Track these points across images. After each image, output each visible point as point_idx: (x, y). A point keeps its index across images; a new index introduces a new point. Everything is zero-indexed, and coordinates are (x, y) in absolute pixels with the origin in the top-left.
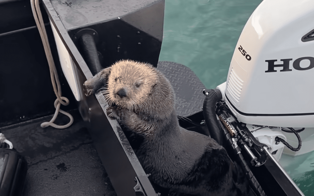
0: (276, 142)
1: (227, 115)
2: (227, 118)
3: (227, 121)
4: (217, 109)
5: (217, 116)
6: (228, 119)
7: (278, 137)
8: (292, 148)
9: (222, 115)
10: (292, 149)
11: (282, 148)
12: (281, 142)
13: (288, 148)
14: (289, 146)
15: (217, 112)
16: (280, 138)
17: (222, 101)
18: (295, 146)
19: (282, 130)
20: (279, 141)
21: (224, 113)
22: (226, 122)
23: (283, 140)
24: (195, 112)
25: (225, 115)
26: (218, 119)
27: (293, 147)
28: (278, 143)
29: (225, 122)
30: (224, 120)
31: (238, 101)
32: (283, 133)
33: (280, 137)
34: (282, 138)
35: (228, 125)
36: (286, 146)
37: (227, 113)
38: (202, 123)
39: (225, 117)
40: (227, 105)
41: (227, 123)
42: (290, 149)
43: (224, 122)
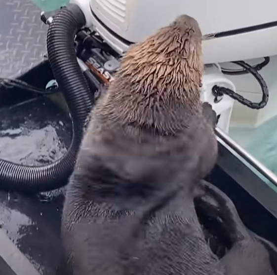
0: (214, 97)
1: (103, 58)
2: (104, 63)
3: (105, 70)
4: (79, 47)
5: (79, 61)
6: (106, 66)
7: (218, 85)
8: (252, 104)
9: (91, 59)
10: (252, 106)
11: (229, 109)
12: (225, 96)
13: (240, 104)
14: (245, 101)
15: (79, 55)
16: (223, 88)
17: (87, 29)
18: (257, 98)
19: (223, 72)
20: (221, 95)
21: (95, 54)
22: (104, 73)
23: (228, 89)
24: (30, 67)
25: (98, 57)
26: (84, 67)
27: (253, 102)
28: (219, 98)
29: (102, 72)
30: (99, 70)
31: (122, 20)
32: (227, 78)
33: (221, 86)
34: (226, 87)
35: (108, 77)
36: (237, 101)
37: (101, 53)
38: (50, 84)
39: (99, 61)
40: (99, 37)
41: (106, 73)
42: (246, 106)
43: (98, 73)
